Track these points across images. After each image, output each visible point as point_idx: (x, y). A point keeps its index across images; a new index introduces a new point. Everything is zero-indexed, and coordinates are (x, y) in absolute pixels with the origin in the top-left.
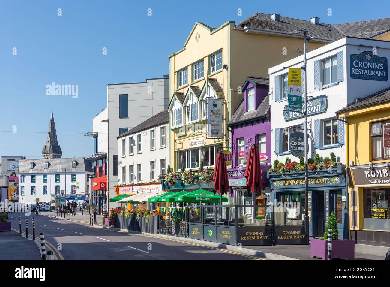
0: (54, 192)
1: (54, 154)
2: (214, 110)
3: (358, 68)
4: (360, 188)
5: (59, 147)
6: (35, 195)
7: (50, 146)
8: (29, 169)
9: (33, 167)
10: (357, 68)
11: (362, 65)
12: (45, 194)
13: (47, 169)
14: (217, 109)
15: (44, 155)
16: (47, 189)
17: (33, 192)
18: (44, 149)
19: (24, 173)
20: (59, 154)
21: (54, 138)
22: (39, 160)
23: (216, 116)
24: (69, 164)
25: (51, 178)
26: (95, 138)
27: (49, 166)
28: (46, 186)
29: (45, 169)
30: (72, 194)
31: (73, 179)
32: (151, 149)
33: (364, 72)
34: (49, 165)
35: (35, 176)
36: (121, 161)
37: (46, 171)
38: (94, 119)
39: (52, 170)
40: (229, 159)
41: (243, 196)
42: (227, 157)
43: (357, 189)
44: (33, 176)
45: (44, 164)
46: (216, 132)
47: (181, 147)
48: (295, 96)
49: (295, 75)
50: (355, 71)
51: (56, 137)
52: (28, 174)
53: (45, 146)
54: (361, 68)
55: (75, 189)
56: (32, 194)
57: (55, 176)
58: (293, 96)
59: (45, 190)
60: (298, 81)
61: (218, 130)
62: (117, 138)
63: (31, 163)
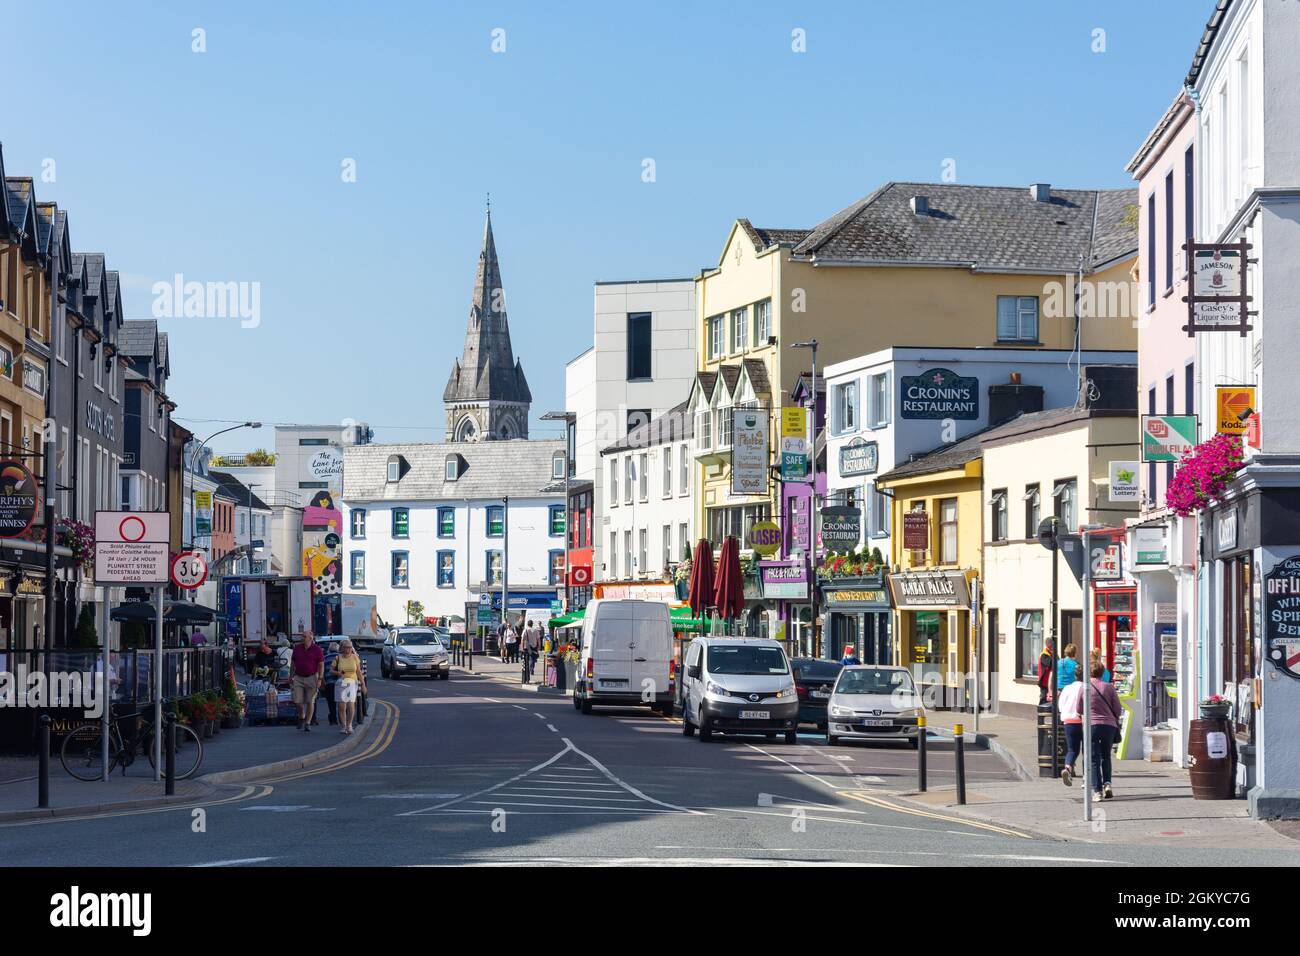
0: (479, 576)
1: (497, 403)
2: (749, 434)
3: (918, 400)
4: (902, 611)
5: (518, 370)
6: (407, 587)
7: (480, 369)
8: (382, 482)
9: (401, 476)
10: (915, 400)
11: (925, 394)
12: (445, 585)
13: (455, 484)
14: (755, 432)
15: (453, 405)
16: (453, 563)
17: (398, 577)
18: (451, 381)
19: (365, 498)
20: (517, 404)
21: (495, 332)
22: (423, 447)
23: (754, 446)
24: (540, 466)
25: (470, 522)
26: (570, 425)
27: (460, 472)
28: (451, 554)
29: (447, 485)
30: (551, 583)
31: (555, 523)
32: (665, 495)
33: (929, 406)
34: (463, 466)
35: (405, 511)
36: (609, 517)
37: (449, 492)
38: (571, 366)
39: (476, 487)
40: (774, 540)
41: (798, 619)
42: (768, 535)
43: (899, 614)
44: (399, 512)
45: (442, 462)
46: (752, 480)
47: (712, 500)
48: (794, 455)
49: (794, 419)
50: (911, 406)
51: (503, 330)
52: (381, 503)
53: (459, 369)
54: (923, 399)
55: (561, 565)
56: (394, 583)
57: (484, 510)
58: (791, 455)
59: (447, 568)
60: (800, 430)
61: (757, 476)
62: (601, 452)
63: (391, 458)
